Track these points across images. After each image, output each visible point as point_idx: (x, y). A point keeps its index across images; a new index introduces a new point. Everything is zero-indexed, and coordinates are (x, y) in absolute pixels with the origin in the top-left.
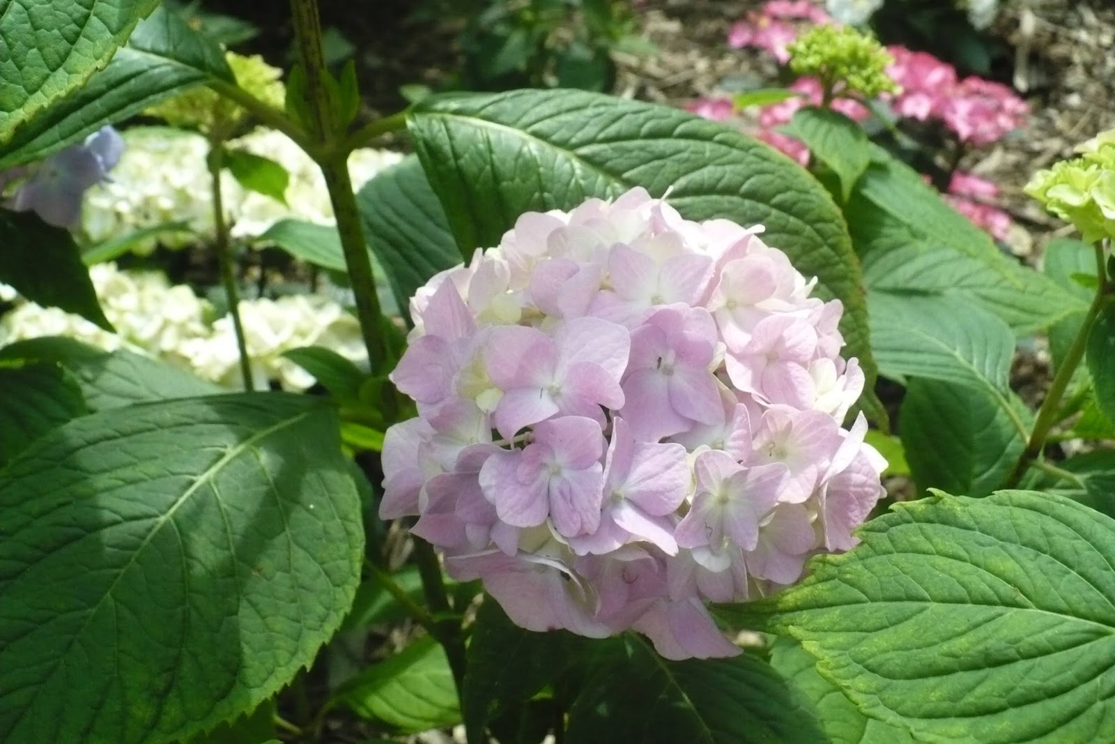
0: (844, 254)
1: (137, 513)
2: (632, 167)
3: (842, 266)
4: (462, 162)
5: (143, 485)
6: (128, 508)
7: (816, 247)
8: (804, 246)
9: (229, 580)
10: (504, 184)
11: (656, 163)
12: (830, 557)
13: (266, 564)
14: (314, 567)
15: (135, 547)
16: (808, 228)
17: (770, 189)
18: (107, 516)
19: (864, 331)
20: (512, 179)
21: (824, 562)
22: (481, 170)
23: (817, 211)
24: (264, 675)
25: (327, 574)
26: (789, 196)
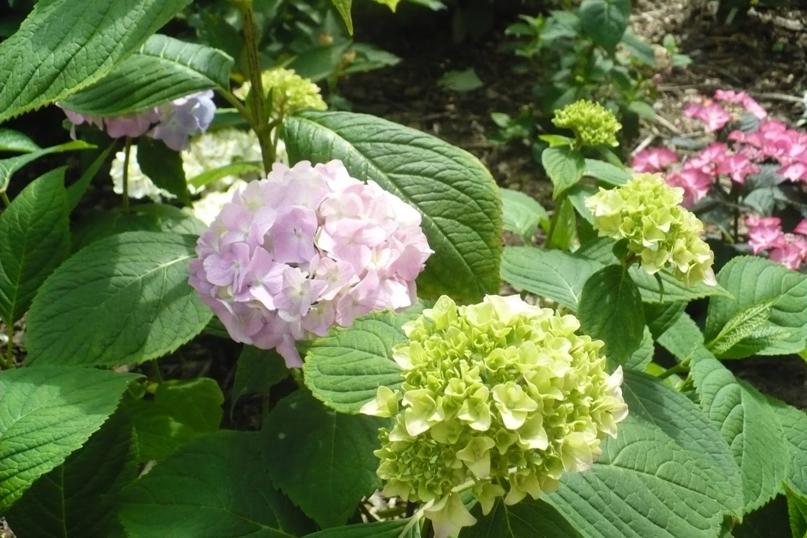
0: (495, 218)
1: (129, 273)
2: (379, 156)
3: (491, 225)
4: (299, 141)
5: (137, 263)
6: (126, 270)
7: (475, 211)
8: (466, 209)
9: (155, 309)
10: (313, 154)
11: (392, 156)
12: (338, 328)
13: (174, 306)
14: (194, 313)
15: (122, 287)
16: (473, 201)
17: (454, 177)
18: (117, 272)
19: (497, 260)
20: (318, 153)
21: (335, 329)
22: (306, 146)
23: (482, 193)
24: (152, 349)
25: (199, 317)
26: (465, 183)
